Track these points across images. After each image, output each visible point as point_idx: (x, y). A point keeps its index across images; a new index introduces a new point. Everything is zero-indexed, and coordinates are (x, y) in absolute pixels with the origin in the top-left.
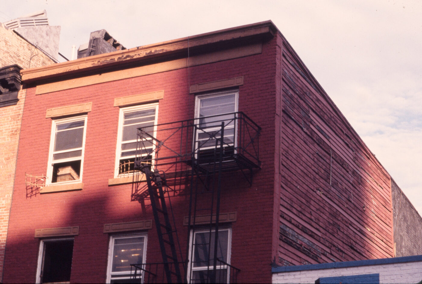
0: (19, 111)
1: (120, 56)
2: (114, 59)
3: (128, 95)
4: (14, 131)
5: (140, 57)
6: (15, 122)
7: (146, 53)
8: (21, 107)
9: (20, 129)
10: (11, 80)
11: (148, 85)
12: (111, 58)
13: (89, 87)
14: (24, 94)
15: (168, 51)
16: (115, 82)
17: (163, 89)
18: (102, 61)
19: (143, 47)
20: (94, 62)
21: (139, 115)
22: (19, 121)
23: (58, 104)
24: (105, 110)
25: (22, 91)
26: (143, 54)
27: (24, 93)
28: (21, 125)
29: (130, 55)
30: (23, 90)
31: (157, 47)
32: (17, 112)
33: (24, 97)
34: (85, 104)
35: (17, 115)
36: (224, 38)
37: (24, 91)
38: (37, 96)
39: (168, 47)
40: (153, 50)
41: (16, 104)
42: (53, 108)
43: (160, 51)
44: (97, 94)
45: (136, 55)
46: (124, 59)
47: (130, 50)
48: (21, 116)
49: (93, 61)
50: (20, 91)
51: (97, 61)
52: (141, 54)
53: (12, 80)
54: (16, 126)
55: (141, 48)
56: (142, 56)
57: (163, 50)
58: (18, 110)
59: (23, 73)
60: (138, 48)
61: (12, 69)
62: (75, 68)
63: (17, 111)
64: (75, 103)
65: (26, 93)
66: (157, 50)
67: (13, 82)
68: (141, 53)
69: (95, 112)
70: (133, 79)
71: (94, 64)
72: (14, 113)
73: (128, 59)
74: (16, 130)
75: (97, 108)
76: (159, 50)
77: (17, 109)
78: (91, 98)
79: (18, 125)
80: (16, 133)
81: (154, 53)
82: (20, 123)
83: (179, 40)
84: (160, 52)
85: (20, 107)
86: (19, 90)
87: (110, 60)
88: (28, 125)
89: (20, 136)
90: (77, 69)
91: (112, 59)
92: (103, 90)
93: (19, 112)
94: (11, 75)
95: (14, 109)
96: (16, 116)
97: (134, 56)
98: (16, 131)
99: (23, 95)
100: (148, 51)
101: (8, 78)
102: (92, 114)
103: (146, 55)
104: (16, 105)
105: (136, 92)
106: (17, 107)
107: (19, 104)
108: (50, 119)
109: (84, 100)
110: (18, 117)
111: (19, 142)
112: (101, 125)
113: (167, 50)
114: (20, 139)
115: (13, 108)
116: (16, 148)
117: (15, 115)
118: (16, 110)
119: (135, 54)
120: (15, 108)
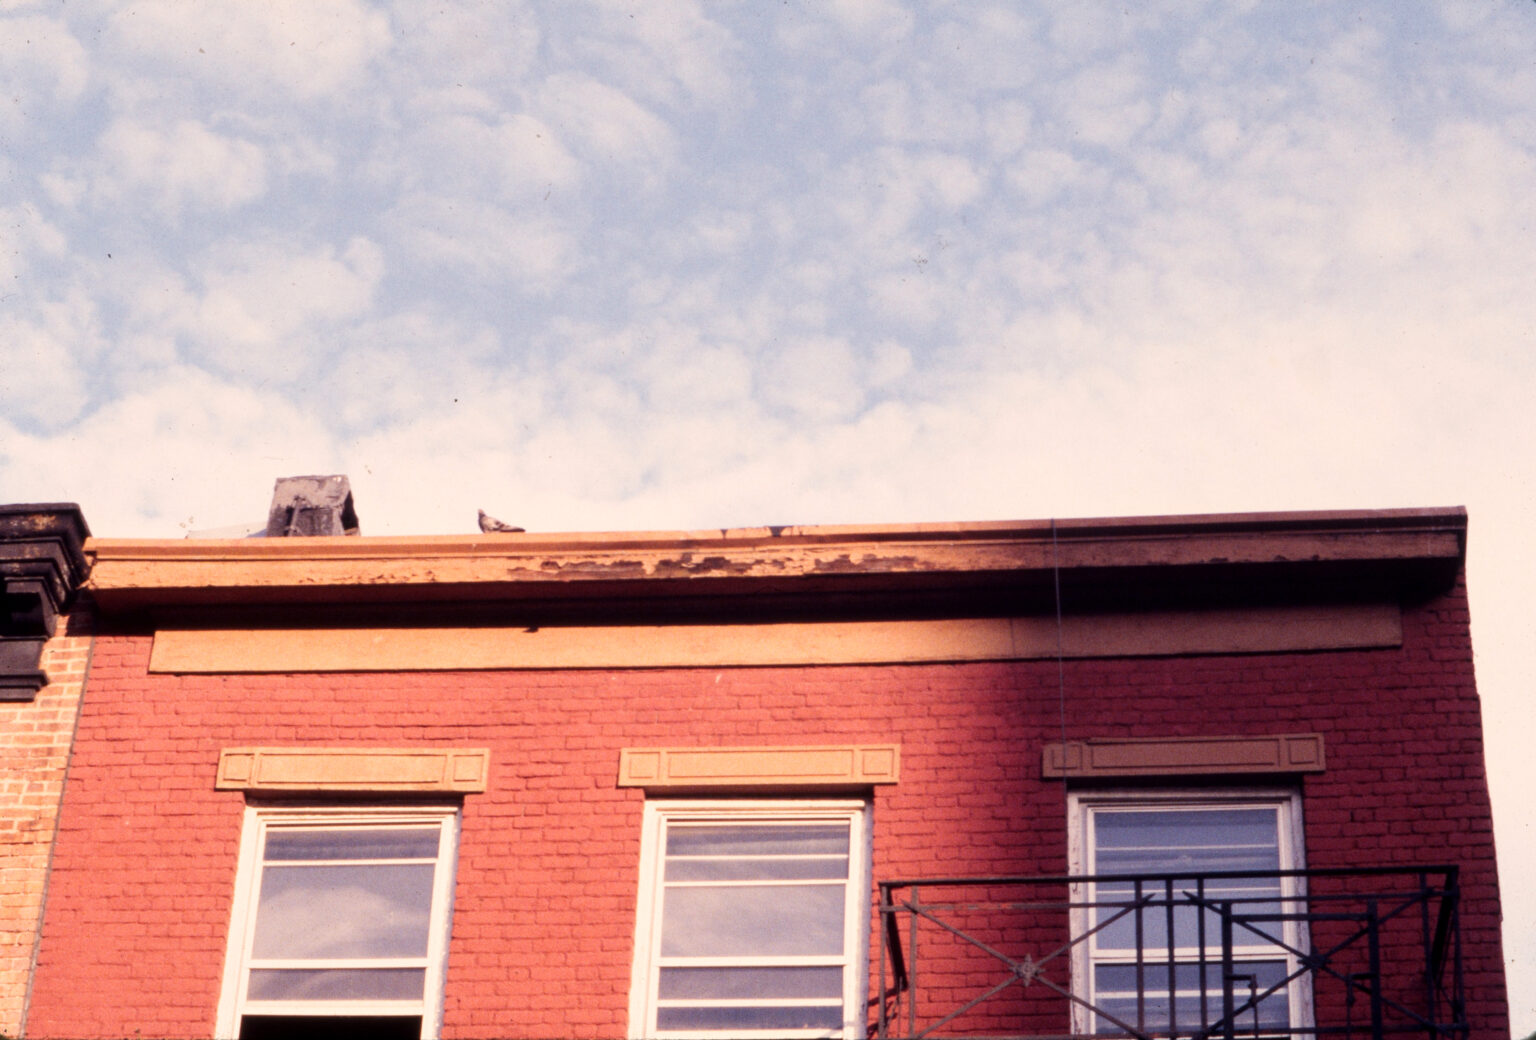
0: (48, 734)
1: (674, 555)
2: (640, 564)
3: (699, 743)
4: (16, 825)
5: (783, 573)
6: (25, 783)
7: (818, 562)
8: (60, 715)
9: (57, 821)
10: (27, 573)
11: (803, 712)
12: (618, 559)
13: (469, 679)
14: (76, 660)
15: (937, 567)
16: (614, 677)
17: (896, 742)
18: (567, 564)
19: (805, 533)
20: (522, 563)
21: (756, 845)
22: (46, 783)
23: (284, 732)
24: (567, 795)
25: (65, 645)
26: (801, 562)
27: (78, 654)
28: (61, 803)
29: (727, 557)
30: (74, 640)
31: (876, 544)
32: (34, 740)
33: (81, 671)
34: (451, 752)
35: (36, 751)
36: (1233, 551)
37: (80, 645)
38: (158, 680)
39: (938, 550)
40: (857, 554)
41: (30, 700)
42: (256, 745)
43: (898, 561)
44: (513, 718)
45: (759, 562)
46: (692, 570)
47: (729, 536)
48: (60, 761)
49: (518, 558)
50: (53, 639)
51: (539, 561)
52: (787, 563)
53: (29, 574)
54: (27, 801)
55: (796, 532)
56: (791, 571)
57: (909, 560)
58: (41, 728)
59: (99, 557)
60: (776, 531)
61: (42, 522)
62: (408, 575)
63: (35, 733)
64: (388, 741)
65: (91, 654)
66: (880, 556)
67: (37, 588)
68: (789, 559)
69: (506, 796)
70: (719, 676)
71: (517, 569)
72: (18, 739)
73: (715, 573)
74: (31, 824)
75: (521, 784)
76: (886, 560)
77: (36, 723)
78: (481, 731)
79: (40, 801)
80: (27, 837)
81: (859, 566)
82: (51, 791)
83: (1001, 528)
84: (895, 569)
85: (54, 715)
86: (50, 636)
87: (615, 564)
88: (105, 809)
89: (53, 855)
90: (421, 578)
91: (622, 564)
92: (551, 704)
93: (49, 740)
94: (31, 551)
95: (18, 721)
96: (30, 757)
97: (749, 566)
98: (29, 827)
99: (70, 662)
100: (829, 555)
101: (12, 561)
102: (490, 806)
103: (818, 572)
104: (29, 705)
105: (737, 734)
106: (34, 716)
107: (47, 703)
108: (240, 796)
109: (437, 733)
110: (45, 763)
111: (49, 883)
112: (547, 861)
113: (934, 564)
114: (53, 869)
115: (12, 716)
116: (31, 911)
117: (19, 750)
118: (29, 727)
119: (759, 556)
120: (24, 716)
